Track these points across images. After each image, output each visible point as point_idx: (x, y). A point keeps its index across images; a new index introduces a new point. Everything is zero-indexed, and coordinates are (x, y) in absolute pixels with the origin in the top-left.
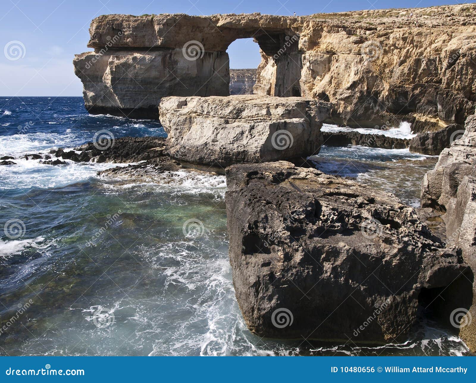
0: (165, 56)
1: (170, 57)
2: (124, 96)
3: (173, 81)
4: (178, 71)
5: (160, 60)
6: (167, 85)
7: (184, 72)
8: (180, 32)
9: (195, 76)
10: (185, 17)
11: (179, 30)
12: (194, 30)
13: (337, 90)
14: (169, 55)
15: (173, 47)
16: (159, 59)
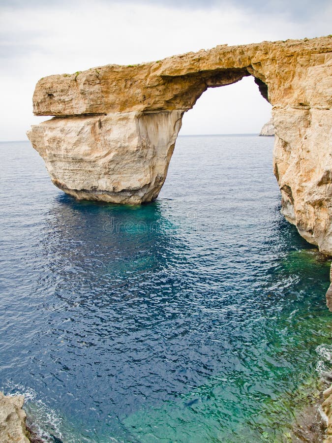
0: (95, 124)
1: (100, 126)
2: (64, 175)
3: (106, 158)
4: (112, 143)
5: (89, 131)
6: (101, 162)
7: (119, 145)
8: (109, 90)
9: (136, 149)
10: (112, 68)
11: (108, 88)
12: (128, 86)
13: (304, 184)
14: (97, 124)
15: (103, 112)
16: (88, 129)
